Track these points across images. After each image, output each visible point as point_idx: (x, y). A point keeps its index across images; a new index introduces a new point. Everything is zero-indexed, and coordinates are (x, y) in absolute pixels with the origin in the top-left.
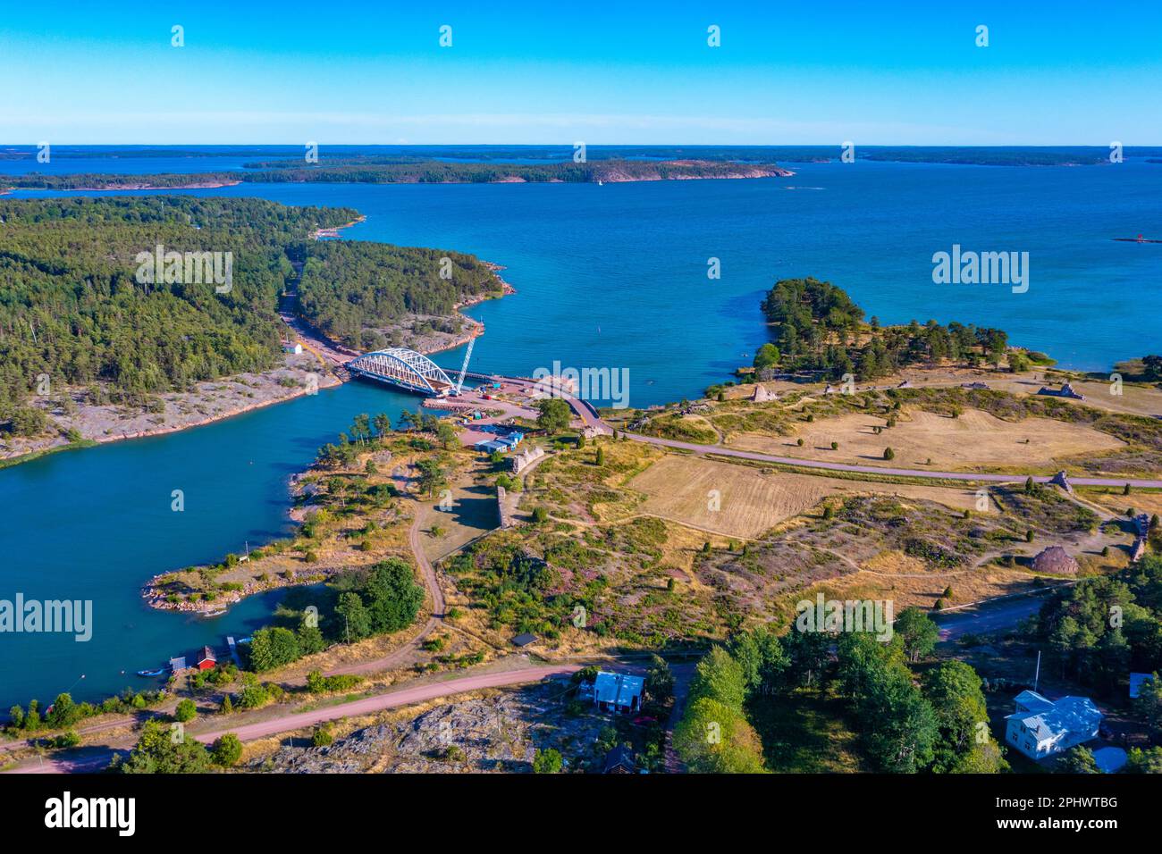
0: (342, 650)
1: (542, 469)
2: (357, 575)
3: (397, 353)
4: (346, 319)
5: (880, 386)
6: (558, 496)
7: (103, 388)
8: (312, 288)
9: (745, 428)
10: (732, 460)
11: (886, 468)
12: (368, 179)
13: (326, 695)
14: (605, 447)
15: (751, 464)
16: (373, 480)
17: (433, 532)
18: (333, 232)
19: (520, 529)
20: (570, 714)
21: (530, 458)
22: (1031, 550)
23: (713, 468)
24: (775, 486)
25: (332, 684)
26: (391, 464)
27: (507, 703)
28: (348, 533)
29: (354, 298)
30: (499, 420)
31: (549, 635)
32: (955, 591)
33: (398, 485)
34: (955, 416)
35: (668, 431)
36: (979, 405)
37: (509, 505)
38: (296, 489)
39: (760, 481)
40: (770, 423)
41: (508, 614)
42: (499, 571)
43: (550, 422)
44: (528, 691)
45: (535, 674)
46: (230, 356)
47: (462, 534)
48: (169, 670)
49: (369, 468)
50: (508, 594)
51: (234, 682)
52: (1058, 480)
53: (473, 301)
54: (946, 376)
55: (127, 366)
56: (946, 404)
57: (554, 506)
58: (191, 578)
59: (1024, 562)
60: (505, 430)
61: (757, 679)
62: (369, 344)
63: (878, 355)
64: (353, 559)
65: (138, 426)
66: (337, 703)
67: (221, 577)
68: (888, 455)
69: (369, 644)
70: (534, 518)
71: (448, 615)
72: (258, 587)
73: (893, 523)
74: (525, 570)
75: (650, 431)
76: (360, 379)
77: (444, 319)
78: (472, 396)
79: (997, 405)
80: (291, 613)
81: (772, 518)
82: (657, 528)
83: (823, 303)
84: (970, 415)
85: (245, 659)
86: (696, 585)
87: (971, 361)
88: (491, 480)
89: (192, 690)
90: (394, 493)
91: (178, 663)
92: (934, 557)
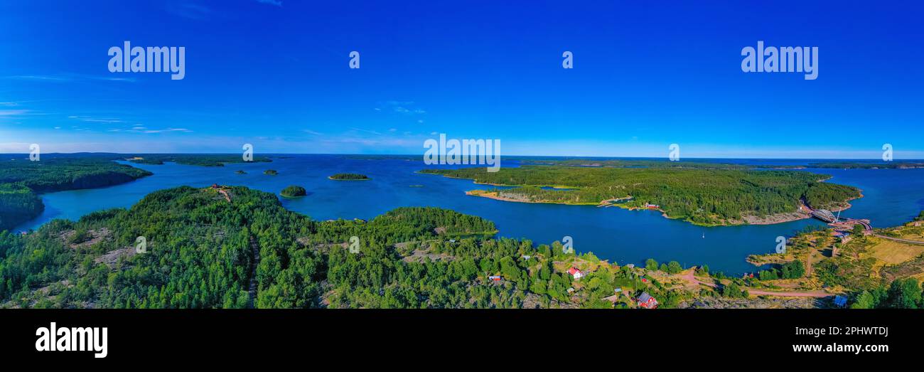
0: (781, 280)
1: (850, 242)
2: (791, 264)
3: (823, 211)
4: (814, 201)
6: (850, 250)
7: (755, 212)
8: (810, 194)
12: (837, 167)
13: (772, 289)
16: (806, 242)
18: (823, 180)
19: (836, 258)
21: (846, 239)
23: (897, 244)
25: (774, 287)
26: (811, 238)
29: (819, 196)
30: (845, 230)
31: (832, 286)
33: (812, 244)
35: (888, 234)
37: (835, 251)
39: (908, 248)
41: (824, 279)
42: (827, 268)
43: (857, 230)
44: (820, 298)
45: (824, 295)
46: (783, 208)
47: (821, 257)
48: (744, 275)
49: (806, 238)
50: (826, 274)
51: (755, 281)
53: (851, 199)
55: (761, 208)
57: (848, 253)
58: (755, 256)
60: (844, 233)
62: (819, 208)
64: (793, 260)
65: (760, 222)
66: (774, 292)
67: (761, 258)
69: (787, 280)
70: (840, 256)
71: (810, 277)
72: (770, 262)
74: (833, 268)
75: (883, 234)
76: (814, 217)
77: (840, 203)
78: (841, 223)
80: (772, 269)
82: (873, 261)
85: (757, 276)
86: (877, 276)
88: (834, 245)
89: (746, 280)
90: (809, 245)
91: (746, 274)
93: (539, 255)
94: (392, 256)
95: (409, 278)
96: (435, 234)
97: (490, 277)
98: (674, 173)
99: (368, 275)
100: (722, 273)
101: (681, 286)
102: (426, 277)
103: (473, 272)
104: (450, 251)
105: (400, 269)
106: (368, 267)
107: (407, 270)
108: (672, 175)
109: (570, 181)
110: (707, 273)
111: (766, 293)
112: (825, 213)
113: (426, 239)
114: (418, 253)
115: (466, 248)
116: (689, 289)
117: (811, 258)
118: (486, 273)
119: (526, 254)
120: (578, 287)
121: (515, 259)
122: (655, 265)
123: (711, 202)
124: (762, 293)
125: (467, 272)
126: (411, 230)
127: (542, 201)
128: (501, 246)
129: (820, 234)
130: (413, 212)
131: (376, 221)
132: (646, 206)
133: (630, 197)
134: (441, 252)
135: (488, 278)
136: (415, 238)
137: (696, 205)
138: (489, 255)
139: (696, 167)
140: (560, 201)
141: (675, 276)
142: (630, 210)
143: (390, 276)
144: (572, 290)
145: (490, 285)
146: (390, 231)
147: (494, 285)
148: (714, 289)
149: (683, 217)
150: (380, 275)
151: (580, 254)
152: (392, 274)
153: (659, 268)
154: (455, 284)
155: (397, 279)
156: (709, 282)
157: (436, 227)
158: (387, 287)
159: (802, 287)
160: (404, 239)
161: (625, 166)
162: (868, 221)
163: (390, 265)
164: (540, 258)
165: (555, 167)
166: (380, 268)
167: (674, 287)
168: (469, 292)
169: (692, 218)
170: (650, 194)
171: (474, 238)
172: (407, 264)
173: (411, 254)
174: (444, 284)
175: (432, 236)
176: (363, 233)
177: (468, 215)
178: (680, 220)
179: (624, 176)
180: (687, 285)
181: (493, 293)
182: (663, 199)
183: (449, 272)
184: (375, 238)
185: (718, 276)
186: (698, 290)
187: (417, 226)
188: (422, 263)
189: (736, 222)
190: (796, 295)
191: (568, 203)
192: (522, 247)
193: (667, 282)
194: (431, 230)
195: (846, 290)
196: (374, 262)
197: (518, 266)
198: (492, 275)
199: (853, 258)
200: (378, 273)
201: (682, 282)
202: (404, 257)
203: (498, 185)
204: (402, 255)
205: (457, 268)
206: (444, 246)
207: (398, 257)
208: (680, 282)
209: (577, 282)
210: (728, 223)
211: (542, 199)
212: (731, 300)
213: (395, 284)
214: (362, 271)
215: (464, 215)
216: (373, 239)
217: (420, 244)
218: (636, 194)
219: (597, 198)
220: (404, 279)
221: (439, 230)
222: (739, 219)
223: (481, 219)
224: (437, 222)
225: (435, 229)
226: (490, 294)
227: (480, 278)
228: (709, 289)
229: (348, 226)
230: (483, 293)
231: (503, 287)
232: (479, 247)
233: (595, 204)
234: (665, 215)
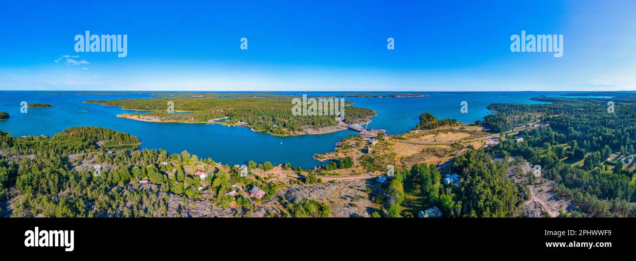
0: (339, 170)
1: (377, 144)
2: (344, 159)
5: (436, 130)
6: (379, 149)
7: (312, 126)
9: (412, 137)
10: (410, 143)
11: (435, 143)
12: (357, 97)
13: (336, 176)
14: (388, 141)
15: (412, 143)
16: (349, 144)
17: (357, 153)
18: (350, 105)
19: (371, 154)
20: (374, 183)
21: (375, 142)
22: (454, 153)
23: (406, 144)
24: (416, 147)
25: (337, 175)
26: (352, 142)
27: (364, 181)
28: (343, 152)
29: (350, 116)
30: (371, 136)
31: (373, 171)
32: (441, 161)
33: (353, 146)
34: (447, 133)
35: (400, 138)
36: (451, 131)
37: (370, 150)
38: (337, 145)
39: (413, 146)
40: (417, 137)
41: (367, 167)
42: (367, 160)
43: (380, 136)
44: (368, 180)
45: (370, 177)
46: (330, 123)
47: (361, 154)
48: (314, 168)
49: (349, 142)
50: (367, 164)
51: (323, 172)
52: (460, 142)
53: (370, 117)
54: (447, 127)
55: (315, 123)
56: (446, 132)
57: (378, 150)
58: (319, 155)
59: (453, 155)
60: (372, 138)
61: (405, 178)
62: (352, 123)
63: (436, 125)
64: (344, 156)
65: (316, 132)
67: (323, 156)
68: (435, 141)
69: (344, 169)
70: (374, 152)
71: (357, 167)
72: (329, 159)
73: (434, 151)
74: (371, 160)
75: (396, 138)
76: (350, 129)
77: (365, 120)
78: (368, 132)
79: (453, 131)
80: (332, 163)
81: (414, 152)
82: (395, 154)
83: (429, 117)
84: (449, 133)
85: (325, 168)
86: (399, 163)
87: (451, 124)
88: (368, 146)
89: (317, 171)
90: (352, 147)
91: (315, 167)
92: (440, 156)
93: (173, 162)
94: (66, 166)
95: (78, 186)
96: (97, 147)
97: (140, 182)
98: (253, 101)
99: (47, 184)
100: (300, 168)
101: (276, 179)
102: (92, 184)
103: (127, 178)
104: (109, 161)
105: (72, 178)
106: (47, 176)
107: (78, 178)
108: (252, 102)
109: (186, 107)
110: (290, 168)
111: (333, 179)
112: (356, 126)
113: (91, 151)
114: (86, 163)
115: (120, 158)
116: (282, 180)
117: (355, 154)
118: (137, 178)
119: (164, 161)
120: (205, 185)
121: (157, 165)
122: (255, 165)
123: (282, 120)
124: (331, 179)
125: (123, 179)
126: (80, 145)
127: (169, 121)
128: (145, 156)
129: (357, 140)
130: (81, 131)
131: (55, 137)
132: (239, 123)
133: (227, 118)
134: (102, 162)
135: (139, 182)
136: (83, 151)
137: (272, 122)
138: (137, 163)
139: (266, 97)
140: (181, 121)
141: (270, 172)
142: (229, 126)
143: (64, 183)
144: (201, 188)
145: (141, 188)
146: (65, 145)
147: (144, 189)
148: (299, 179)
149: (264, 130)
150: (56, 184)
151: (201, 159)
152: (66, 182)
153: (257, 167)
154: (114, 190)
155: (69, 186)
156: (294, 175)
157: (98, 141)
158: (61, 193)
159: (354, 173)
160: (76, 151)
161: (219, 97)
162: (385, 131)
163: (64, 174)
164: (174, 164)
165: (175, 98)
166: (56, 177)
167: (271, 180)
168: (126, 196)
169: (271, 131)
170: (240, 116)
171: (125, 150)
172: (77, 173)
173: (80, 163)
174: (107, 191)
175: (96, 148)
176: (46, 146)
177: (120, 132)
178: (263, 132)
179: (221, 104)
180: (280, 178)
181: (145, 197)
182: (250, 118)
183: (109, 179)
184: (54, 151)
185: (298, 170)
186: (288, 181)
187: (84, 141)
188: (88, 171)
189: (301, 133)
190: (352, 178)
191: (186, 122)
192: (160, 156)
193: (266, 176)
194: (94, 143)
195: (382, 173)
196: (53, 172)
197: (160, 172)
198: (141, 179)
199: (382, 154)
200: (55, 181)
201: (275, 176)
202: (75, 166)
203: (138, 110)
204: (74, 164)
205: (116, 175)
206: (104, 157)
207: (71, 167)
208: (274, 176)
209: (203, 181)
210: (295, 134)
211: (168, 120)
212: (311, 185)
213: (68, 190)
214: (43, 179)
215: (117, 132)
216: (52, 151)
217: (87, 156)
218: (230, 116)
219: (205, 118)
220: (75, 186)
221: (100, 143)
222: (302, 131)
223: (129, 135)
224: (99, 138)
225: (97, 143)
226: (142, 198)
227: (132, 182)
228: (295, 179)
229: (35, 141)
230: (137, 197)
231: (151, 190)
232: (130, 157)
233: (205, 122)
234: (252, 129)
